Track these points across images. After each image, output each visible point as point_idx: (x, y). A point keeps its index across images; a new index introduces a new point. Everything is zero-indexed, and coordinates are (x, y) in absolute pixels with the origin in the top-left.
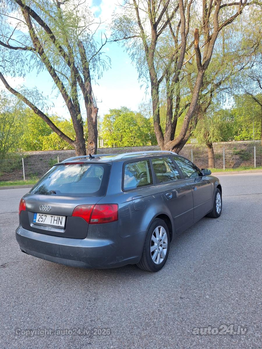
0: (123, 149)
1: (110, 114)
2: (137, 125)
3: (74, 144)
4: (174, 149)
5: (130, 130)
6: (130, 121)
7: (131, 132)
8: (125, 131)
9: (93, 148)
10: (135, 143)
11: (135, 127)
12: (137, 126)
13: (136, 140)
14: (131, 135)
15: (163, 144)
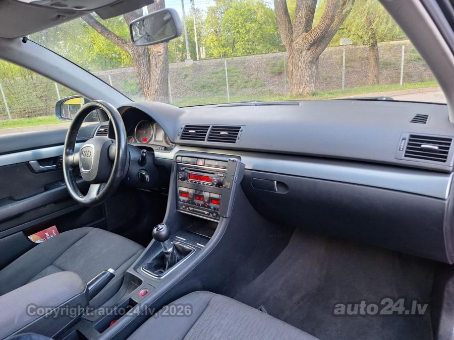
0: (232, 59)
1: (215, 5)
2: (256, 21)
3: (127, 48)
4: (312, 49)
5: (246, 30)
6: (246, 14)
7: (248, 32)
8: (238, 32)
9: (159, 54)
10: (254, 50)
11: (253, 25)
12: (257, 23)
13: (256, 45)
14: (247, 37)
15: (291, 41)
